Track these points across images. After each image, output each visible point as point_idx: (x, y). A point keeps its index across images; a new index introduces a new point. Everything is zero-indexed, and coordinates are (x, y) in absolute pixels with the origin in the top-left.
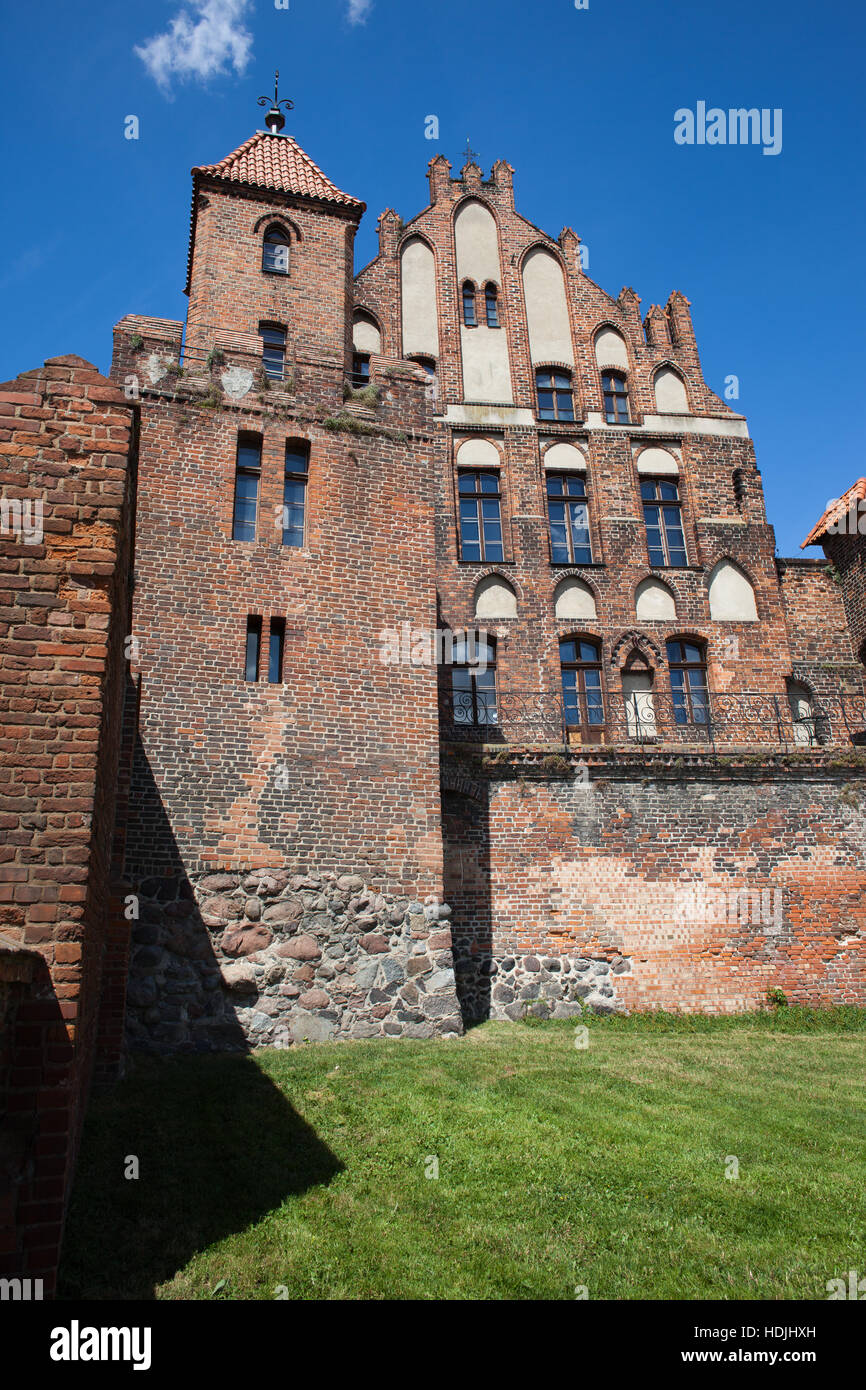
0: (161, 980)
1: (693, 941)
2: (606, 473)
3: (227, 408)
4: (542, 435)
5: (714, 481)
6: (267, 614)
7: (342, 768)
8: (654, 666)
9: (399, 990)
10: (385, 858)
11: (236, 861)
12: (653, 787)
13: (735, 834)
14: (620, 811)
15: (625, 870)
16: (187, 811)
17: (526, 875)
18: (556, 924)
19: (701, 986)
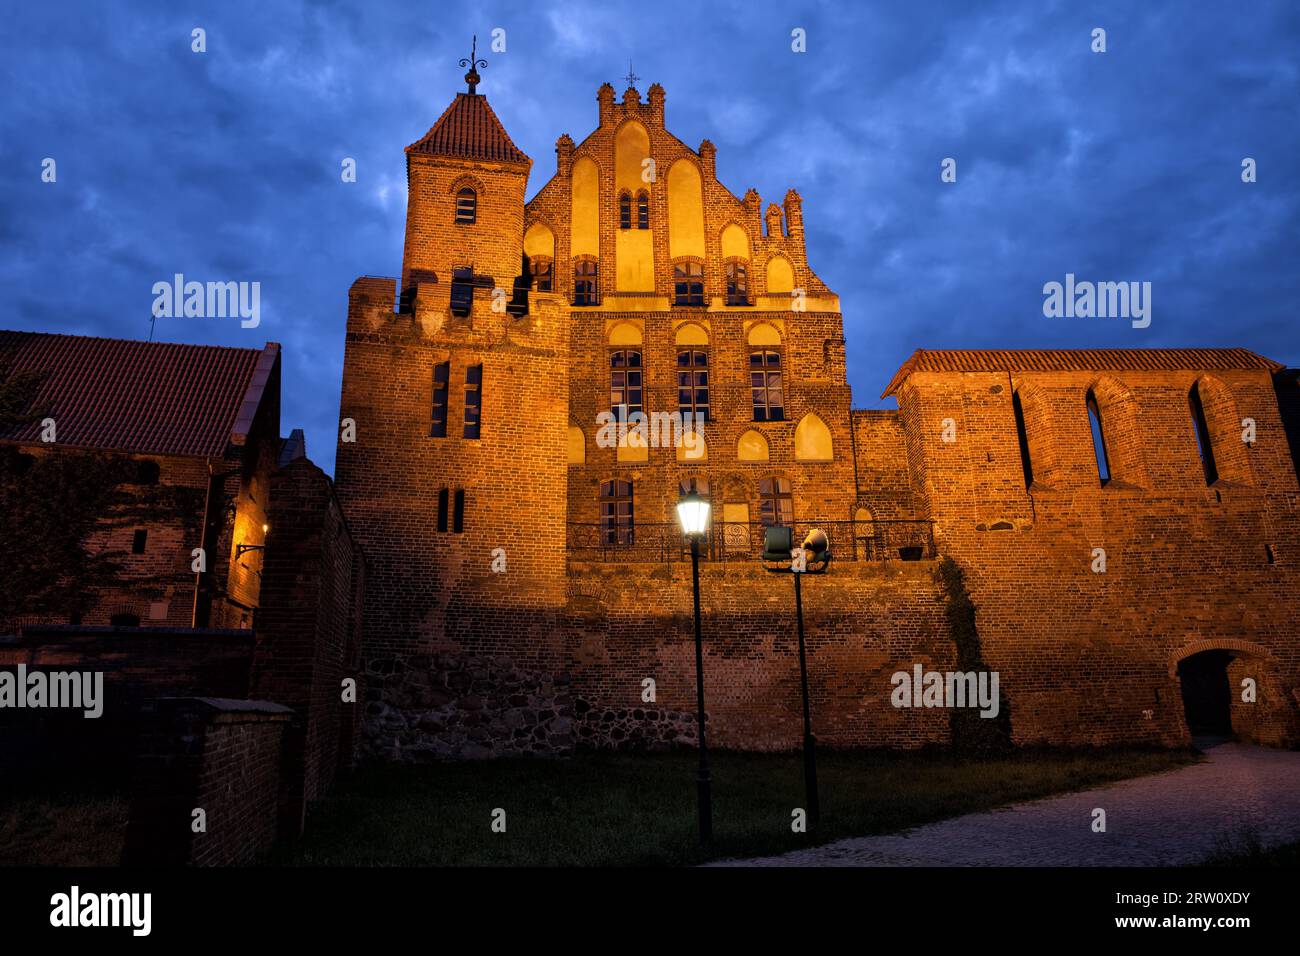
0: (383, 722)
1: (754, 700)
2: (722, 348)
3: (425, 343)
4: (675, 319)
5: (807, 351)
6: (451, 487)
7: (499, 588)
8: (749, 498)
9: (533, 730)
10: (527, 645)
11: (430, 649)
13: (790, 626)
15: (709, 651)
16: (399, 617)
19: (756, 732)
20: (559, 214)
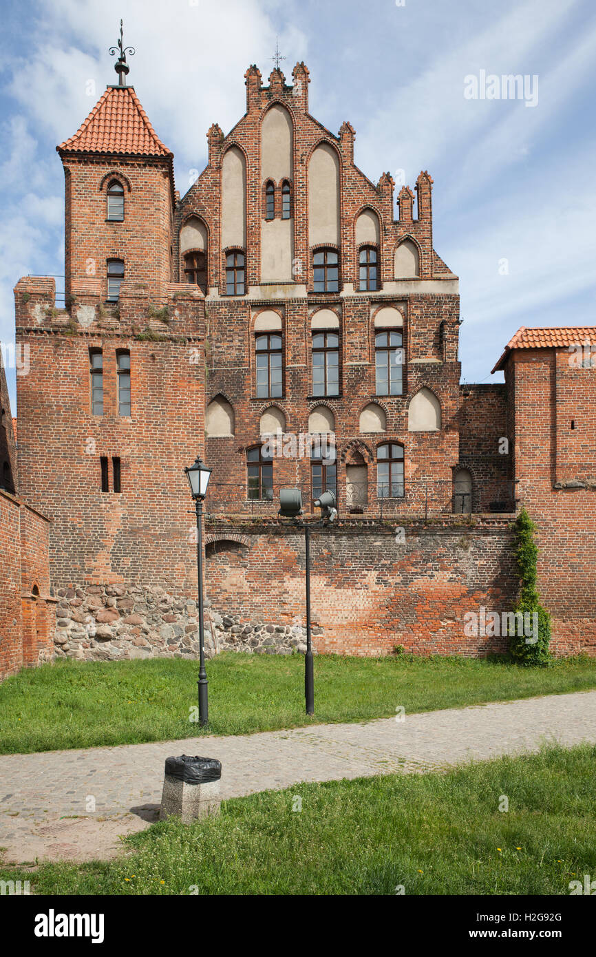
0: (70, 633)
1: (358, 620)
3: (81, 334)
4: (310, 304)
5: (426, 330)
6: (110, 456)
7: (152, 535)
8: (367, 462)
9: (181, 639)
10: (175, 578)
11: (101, 581)
12: (344, 538)
13: (391, 564)
14: (325, 551)
15: (325, 583)
16: (76, 558)
17: (270, 584)
18: (285, 609)
19: (359, 643)
20: (210, 206)
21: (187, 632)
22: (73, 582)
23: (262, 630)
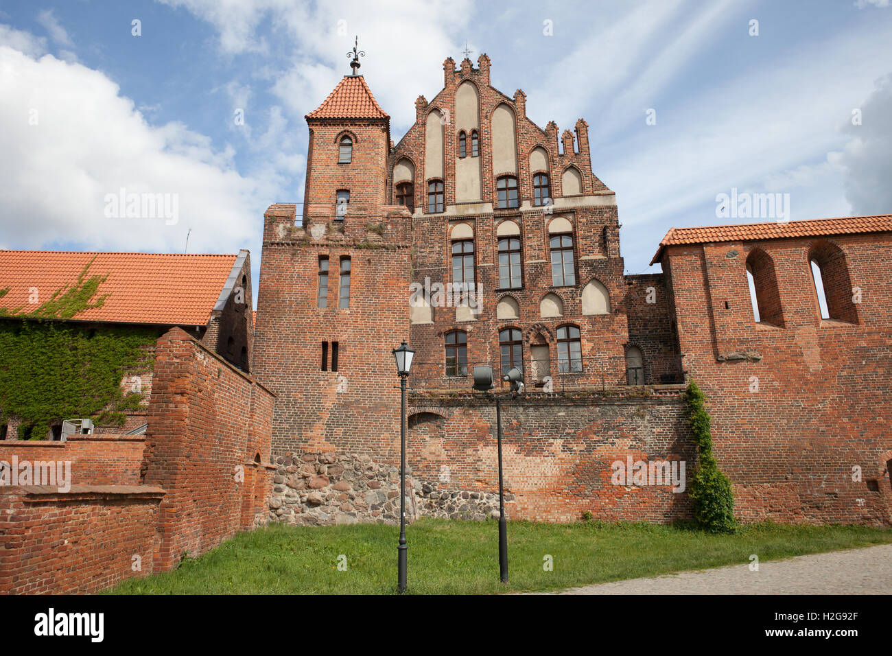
0: (284, 498)
1: (547, 487)
2: (530, 236)
3: (313, 245)
4: (496, 218)
5: (591, 234)
6: (330, 340)
7: (362, 408)
8: (548, 342)
9: (384, 505)
10: (380, 447)
11: (315, 449)
12: (531, 409)
13: (575, 433)
14: (514, 421)
15: (515, 451)
16: (295, 429)
17: (465, 453)
18: (479, 476)
19: (549, 509)
20: (417, 150)
21: (389, 498)
22: (291, 451)
23: (458, 496)
